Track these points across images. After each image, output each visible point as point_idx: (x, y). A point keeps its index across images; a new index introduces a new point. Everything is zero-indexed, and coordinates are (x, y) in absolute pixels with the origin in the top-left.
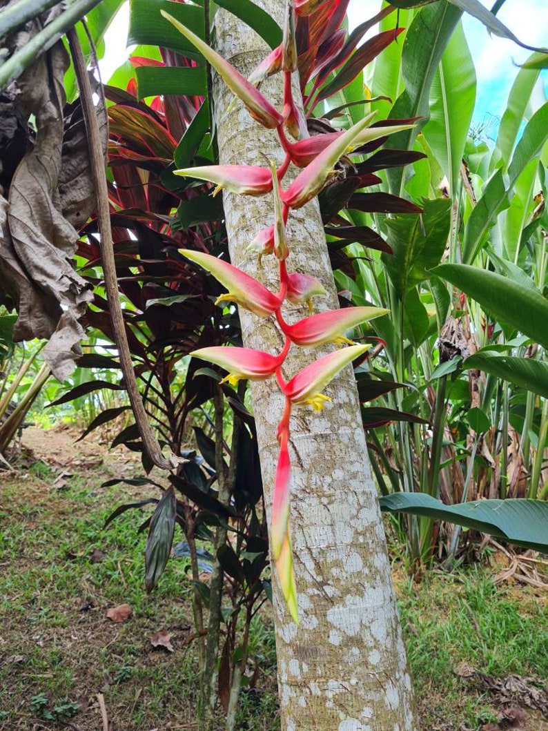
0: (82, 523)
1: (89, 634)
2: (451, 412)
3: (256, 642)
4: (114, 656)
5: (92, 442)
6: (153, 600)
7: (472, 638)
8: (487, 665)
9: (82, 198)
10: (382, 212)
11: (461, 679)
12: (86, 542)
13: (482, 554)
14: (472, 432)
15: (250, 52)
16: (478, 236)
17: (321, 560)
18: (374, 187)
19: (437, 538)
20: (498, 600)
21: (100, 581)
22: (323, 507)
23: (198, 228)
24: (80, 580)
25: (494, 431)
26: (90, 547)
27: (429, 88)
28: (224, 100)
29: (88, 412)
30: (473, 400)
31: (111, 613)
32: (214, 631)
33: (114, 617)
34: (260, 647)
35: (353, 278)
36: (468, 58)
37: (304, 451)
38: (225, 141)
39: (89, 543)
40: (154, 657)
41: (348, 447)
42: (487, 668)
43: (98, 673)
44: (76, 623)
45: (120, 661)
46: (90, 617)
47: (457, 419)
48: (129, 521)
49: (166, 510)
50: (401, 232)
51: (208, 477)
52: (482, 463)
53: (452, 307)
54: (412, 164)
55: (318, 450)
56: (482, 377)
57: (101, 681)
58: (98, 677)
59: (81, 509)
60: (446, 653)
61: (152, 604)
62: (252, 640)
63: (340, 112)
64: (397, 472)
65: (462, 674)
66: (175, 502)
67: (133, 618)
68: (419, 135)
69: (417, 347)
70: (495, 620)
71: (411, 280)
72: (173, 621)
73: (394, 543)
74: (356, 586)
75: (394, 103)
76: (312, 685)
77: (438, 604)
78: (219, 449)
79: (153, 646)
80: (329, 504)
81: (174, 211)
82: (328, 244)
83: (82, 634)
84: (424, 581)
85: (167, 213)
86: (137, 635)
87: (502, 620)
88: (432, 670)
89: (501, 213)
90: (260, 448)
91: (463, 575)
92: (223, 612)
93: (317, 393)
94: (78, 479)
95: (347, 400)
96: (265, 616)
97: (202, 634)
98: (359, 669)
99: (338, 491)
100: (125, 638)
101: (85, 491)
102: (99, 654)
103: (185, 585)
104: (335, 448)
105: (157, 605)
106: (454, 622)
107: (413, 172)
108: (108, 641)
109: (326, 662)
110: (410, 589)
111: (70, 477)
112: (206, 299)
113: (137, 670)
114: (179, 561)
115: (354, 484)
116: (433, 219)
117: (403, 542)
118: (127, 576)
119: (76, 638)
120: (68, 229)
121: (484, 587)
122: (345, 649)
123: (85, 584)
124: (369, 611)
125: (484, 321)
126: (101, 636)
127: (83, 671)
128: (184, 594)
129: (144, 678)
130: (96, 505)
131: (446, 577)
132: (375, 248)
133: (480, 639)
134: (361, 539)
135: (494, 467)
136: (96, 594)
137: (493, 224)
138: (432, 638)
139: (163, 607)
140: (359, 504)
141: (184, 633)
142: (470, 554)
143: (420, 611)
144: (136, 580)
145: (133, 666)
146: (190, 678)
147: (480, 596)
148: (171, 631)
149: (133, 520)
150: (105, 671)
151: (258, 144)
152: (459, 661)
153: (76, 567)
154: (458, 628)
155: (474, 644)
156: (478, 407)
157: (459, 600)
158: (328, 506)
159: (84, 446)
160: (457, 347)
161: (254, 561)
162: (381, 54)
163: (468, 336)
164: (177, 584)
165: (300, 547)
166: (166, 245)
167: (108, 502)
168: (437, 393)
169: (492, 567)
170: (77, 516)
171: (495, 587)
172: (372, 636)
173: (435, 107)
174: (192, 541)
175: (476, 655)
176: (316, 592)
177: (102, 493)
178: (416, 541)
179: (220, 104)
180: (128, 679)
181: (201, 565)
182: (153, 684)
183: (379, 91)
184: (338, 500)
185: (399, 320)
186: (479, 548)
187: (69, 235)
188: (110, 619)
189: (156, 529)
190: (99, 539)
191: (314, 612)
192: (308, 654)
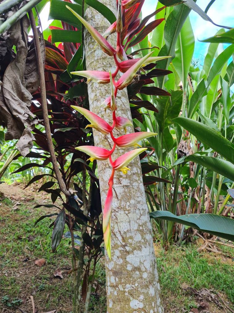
0: (25, 224)
1: (27, 271)
2: (182, 180)
3: (98, 275)
4: (37, 280)
5: (29, 190)
6: (55, 257)
7: (188, 273)
8: (194, 284)
9: (34, 81)
10: (155, 95)
11: (183, 290)
12: (26, 233)
13: (193, 239)
14: (190, 188)
15: (100, 27)
16: (194, 106)
17: (125, 236)
18: (152, 84)
19: (175, 232)
20: (199, 258)
21: (32, 249)
22: (126, 215)
23: (77, 100)
24: (24, 249)
25: (199, 188)
26: (28, 235)
27: (175, 44)
28: (89, 47)
29: (28, 177)
30: (191, 175)
31: (37, 262)
32: (81, 268)
33: (38, 264)
34: (100, 277)
35: (142, 122)
36: (191, 32)
37: (119, 192)
38: (89, 64)
39: (28, 233)
40: (55, 281)
41: (137, 191)
42: (194, 285)
43: (31, 287)
44: (21, 266)
45: (40, 282)
46: (28, 264)
47: (185, 183)
48: (45, 224)
49: (61, 218)
50: (162, 103)
51: (79, 204)
52: (194, 201)
53: (183, 135)
54: (167, 75)
55: (124, 192)
56: (195, 165)
57: (32, 291)
58: (31, 289)
59: (24, 219)
60: (177, 280)
61: (54, 259)
62: (96, 274)
63: (138, 53)
64: (159, 204)
65: (183, 288)
66: (65, 215)
67: (46, 264)
68: (171, 63)
69: (168, 152)
70: (198, 266)
71: (166, 124)
72: (63, 265)
73: (157, 234)
74: (138, 246)
75: (160, 49)
76: (120, 286)
77: (175, 259)
78: (84, 193)
79: (54, 276)
80: (128, 213)
81: (67, 92)
82: (130, 107)
83: (24, 271)
84: (169, 250)
85: (64, 93)
86: (48, 271)
87: (200, 266)
88: (171, 286)
89: (204, 97)
90: (101, 191)
91: (185, 247)
92: (84, 260)
93: (125, 167)
94: (23, 206)
95: (137, 172)
96: (102, 264)
97: (75, 270)
98: (139, 280)
99: (132, 209)
100: (43, 272)
101: (26, 211)
102: (31, 279)
103: (68, 251)
104: (131, 191)
105: (57, 259)
106: (181, 267)
107: (168, 79)
108: (35, 274)
109: (125, 277)
110: (163, 253)
111: (20, 205)
112: (80, 129)
113: (48, 286)
114: (66, 241)
115: (139, 206)
116: (175, 98)
117: (161, 234)
118: (44, 247)
119: (22, 273)
120: (28, 94)
121: (194, 252)
122: (133, 272)
123: (25, 250)
124: (143, 257)
125: (196, 142)
126: (32, 272)
127: (24, 286)
128: (68, 254)
129: (50, 289)
130: (31, 217)
131: (178, 248)
132: (151, 110)
133: (191, 274)
134: (141, 228)
135: (199, 203)
136: (30, 254)
137: (200, 101)
138: (171, 273)
139: (59, 260)
140: (140, 214)
141: (68, 271)
142: (188, 239)
143: (167, 262)
144: (48, 249)
145: (46, 284)
146: (70, 289)
147: (192, 256)
148: (62, 270)
149: (47, 223)
150: (34, 286)
151: (102, 65)
152: (182, 283)
153: (22, 243)
154: (182, 269)
155: (189, 276)
156: (193, 178)
157: (183, 258)
158: (128, 215)
159: (26, 192)
160: (184, 152)
161: (98, 239)
162: (156, 29)
163: (189, 148)
164: (65, 250)
165: (116, 231)
166: (63, 106)
167: (36, 216)
168: (176, 171)
169: (197, 244)
170: (23, 221)
171: (198, 253)
172: (144, 267)
173: (177, 52)
174: (72, 231)
175: (190, 280)
176: (122, 249)
177: (34, 212)
178: (166, 233)
179: (87, 48)
180: (44, 290)
181: (75, 241)
182: (54, 292)
183: (154, 44)
184: (132, 212)
185: (161, 140)
186: (192, 236)
187: (28, 96)
188: (36, 265)
189: (57, 226)
190: (32, 231)
191: (121, 257)
192: (118, 274)
